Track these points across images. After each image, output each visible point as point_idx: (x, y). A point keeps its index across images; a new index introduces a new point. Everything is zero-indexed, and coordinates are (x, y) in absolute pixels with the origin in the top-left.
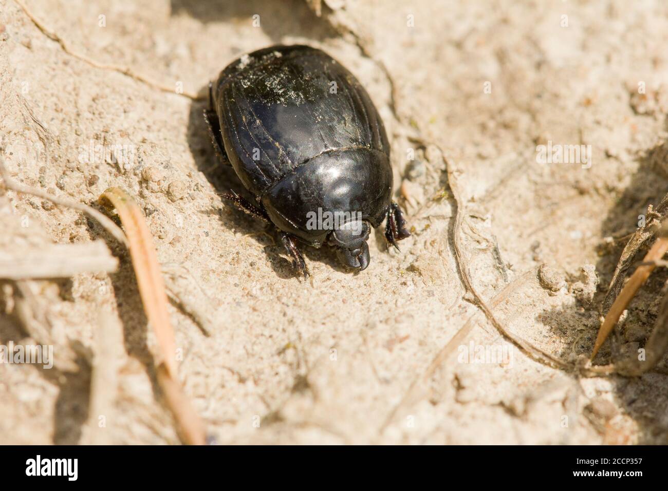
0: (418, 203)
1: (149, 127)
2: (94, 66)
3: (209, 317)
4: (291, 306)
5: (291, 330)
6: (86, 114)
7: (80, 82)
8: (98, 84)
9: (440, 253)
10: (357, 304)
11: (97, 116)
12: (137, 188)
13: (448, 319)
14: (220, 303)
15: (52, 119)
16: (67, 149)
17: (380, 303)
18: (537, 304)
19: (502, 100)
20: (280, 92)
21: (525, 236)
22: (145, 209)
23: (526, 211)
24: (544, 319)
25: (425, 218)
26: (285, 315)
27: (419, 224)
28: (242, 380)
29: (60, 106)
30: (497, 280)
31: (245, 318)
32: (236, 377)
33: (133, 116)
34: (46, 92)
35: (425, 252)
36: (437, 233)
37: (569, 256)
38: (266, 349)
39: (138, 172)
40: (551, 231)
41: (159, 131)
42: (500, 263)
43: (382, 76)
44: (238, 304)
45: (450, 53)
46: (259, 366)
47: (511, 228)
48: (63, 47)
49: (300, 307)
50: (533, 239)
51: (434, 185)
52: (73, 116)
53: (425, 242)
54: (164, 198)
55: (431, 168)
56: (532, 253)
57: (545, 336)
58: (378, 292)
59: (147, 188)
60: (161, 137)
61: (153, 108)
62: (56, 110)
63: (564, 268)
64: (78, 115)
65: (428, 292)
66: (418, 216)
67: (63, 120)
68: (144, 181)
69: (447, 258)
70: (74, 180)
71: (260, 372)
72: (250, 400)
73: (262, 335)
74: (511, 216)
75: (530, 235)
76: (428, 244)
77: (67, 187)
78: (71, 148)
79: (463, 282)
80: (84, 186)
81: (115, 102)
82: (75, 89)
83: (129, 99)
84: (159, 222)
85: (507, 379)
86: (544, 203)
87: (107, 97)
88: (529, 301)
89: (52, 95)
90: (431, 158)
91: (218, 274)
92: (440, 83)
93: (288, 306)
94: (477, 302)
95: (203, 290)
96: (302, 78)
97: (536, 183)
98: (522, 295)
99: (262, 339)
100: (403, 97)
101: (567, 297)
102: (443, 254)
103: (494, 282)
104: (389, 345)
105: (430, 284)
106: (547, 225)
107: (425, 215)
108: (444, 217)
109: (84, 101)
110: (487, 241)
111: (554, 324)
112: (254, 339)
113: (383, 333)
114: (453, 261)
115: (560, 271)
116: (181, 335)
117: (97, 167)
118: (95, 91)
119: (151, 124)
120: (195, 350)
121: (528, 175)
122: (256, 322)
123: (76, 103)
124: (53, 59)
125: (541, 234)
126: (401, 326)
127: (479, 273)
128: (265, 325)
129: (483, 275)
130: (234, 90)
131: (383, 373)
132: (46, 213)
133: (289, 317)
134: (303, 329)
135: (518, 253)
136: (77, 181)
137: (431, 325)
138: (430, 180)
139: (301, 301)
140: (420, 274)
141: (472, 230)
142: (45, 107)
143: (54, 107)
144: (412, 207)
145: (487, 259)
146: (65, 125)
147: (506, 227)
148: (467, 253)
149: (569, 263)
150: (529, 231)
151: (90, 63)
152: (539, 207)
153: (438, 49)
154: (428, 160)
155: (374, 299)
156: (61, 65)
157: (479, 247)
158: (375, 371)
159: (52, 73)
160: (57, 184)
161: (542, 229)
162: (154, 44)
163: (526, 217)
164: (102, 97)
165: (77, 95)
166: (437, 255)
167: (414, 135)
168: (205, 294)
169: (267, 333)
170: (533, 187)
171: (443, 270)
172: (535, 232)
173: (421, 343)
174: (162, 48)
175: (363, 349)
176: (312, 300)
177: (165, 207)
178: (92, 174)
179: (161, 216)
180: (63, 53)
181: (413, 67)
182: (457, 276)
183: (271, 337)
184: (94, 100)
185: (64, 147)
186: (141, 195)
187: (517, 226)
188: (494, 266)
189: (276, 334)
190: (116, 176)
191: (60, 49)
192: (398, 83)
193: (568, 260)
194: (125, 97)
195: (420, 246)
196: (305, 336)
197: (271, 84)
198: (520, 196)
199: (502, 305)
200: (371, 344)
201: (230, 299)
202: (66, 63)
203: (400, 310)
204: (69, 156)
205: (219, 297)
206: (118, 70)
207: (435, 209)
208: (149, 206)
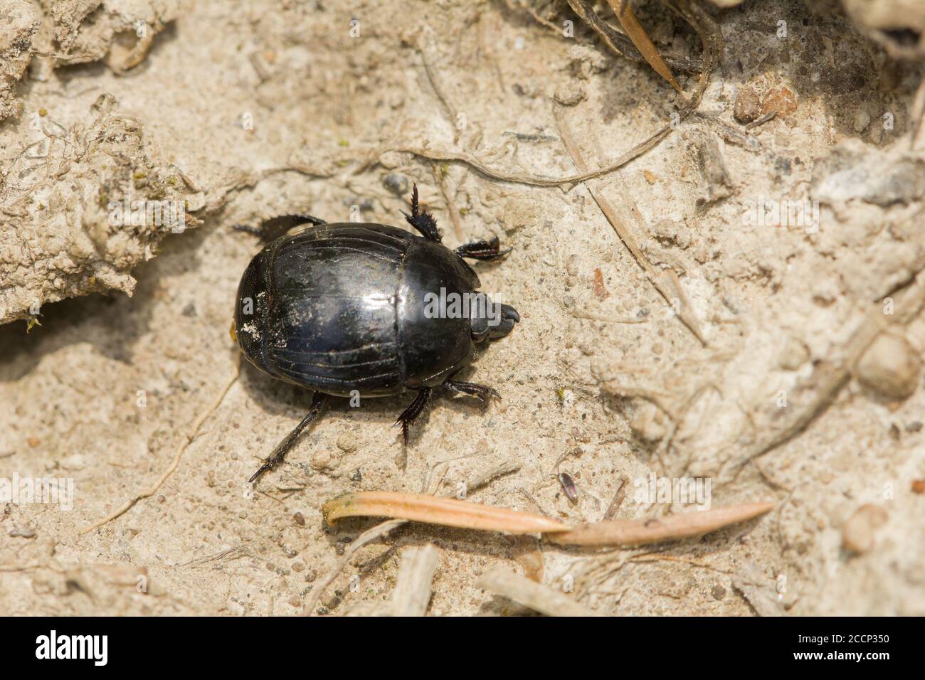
0: (436, 194)
1: (258, 440)
2: (173, 471)
3: (500, 462)
4: (514, 372)
5: (541, 383)
6: (226, 500)
7: (186, 492)
8: (194, 475)
9: (503, 195)
10: (533, 304)
11: (231, 490)
12: (325, 479)
13: (585, 219)
14: (483, 443)
15: (219, 537)
16: (258, 534)
17: (542, 280)
18: (591, 117)
19: (340, 59)
20: (311, 316)
21: (503, 96)
22: (353, 480)
23: (475, 84)
24: (609, 117)
25: (456, 196)
26: (520, 383)
27: (460, 202)
28: (578, 454)
29: (207, 523)
30: (550, 148)
31: (509, 424)
32: (571, 458)
33: (241, 451)
34: (187, 532)
35: (494, 210)
36: (478, 190)
37: (542, 59)
38: (550, 417)
39: (311, 473)
40: (506, 66)
41: (266, 430)
42: (535, 138)
43: (280, 176)
44: (491, 424)
45: (268, 91)
46: (568, 430)
47: (489, 107)
48: (145, 497)
49: (518, 363)
50: (509, 89)
51: (424, 171)
52: (223, 514)
53: (483, 205)
54: (349, 457)
55: (405, 168)
56: (525, 97)
57: (630, 123)
58: (526, 277)
59: (331, 470)
60: (275, 431)
61: (236, 426)
62: (211, 529)
63: (554, 71)
64: (225, 509)
65: (545, 226)
66: (451, 200)
67: (224, 526)
68: (323, 469)
69: (511, 192)
70: (291, 538)
71: (575, 434)
72: (602, 453)
73: (534, 414)
74: (477, 102)
75: (504, 91)
76: (487, 203)
77: (296, 548)
78: (257, 529)
79: (547, 186)
80: (302, 531)
81: (221, 465)
82: (192, 501)
83: (222, 448)
84: (371, 471)
85: (669, 184)
86: (473, 62)
87: (213, 471)
88: (585, 125)
89: (192, 527)
90: (394, 164)
91: (449, 431)
92: (296, 114)
93: (513, 376)
94: (575, 182)
95: (465, 456)
96: (304, 287)
97: (451, 63)
98: (578, 130)
99: (539, 415)
100: (311, 163)
101: (592, 83)
102: (506, 193)
103: (552, 152)
104: (601, 294)
105: (536, 220)
106: (498, 68)
107: (453, 194)
108: (465, 177)
109: (208, 495)
110: (508, 143)
111: (617, 108)
112: (536, 423)
113: (582, 294)
114: (517, 186)
115: (556, 76)
116: (507, 498)
117: (286, 510)
118: (200, 479)
119: (256, 436)
120: (529, 490)
121: (441, 68)
122: (518, 415)
123: (209, 506)
124: (154, 511)
125: (506, 78)
126: (580, 273)
127: (537, 163)
128: (525, 407)
129: (540, 160)
130: (282, 358)
131: (633, 314)
132: (317, 580)
133: (525, 379)
134: (545, 370)
135: (522, 112)
136: (294, 535)
137: (587, 239)
138: (417, 173)
139: (512, 360)
140: (523, 227)
141: (491, 154)
142: (205, 540)
143: (207, 530)
144: (436, 201)
145: (525, 148)
146: (229, 526)
147: (487, 111)
148: (514, 169)
149: (549, 63)
150: (498, 89)
151: (169, 474)
152: (475, 69)
153: (260, 102)
154: (395, 168)
155: (533, 284)
156: (163, 506)
157: (511, 154)
158: (629, 322)
159: (167, 518)
160: (290, 557)
161: (500, 76)
162: (156, 393)
163: (482, 86)
164: (211, 477)
165: (199, 501)
166: (504, 201)
167: (354, 168)
168: (471, 455)
169: (535, 409)
170: (454, 67)
171: (526, 201)
172: (502, 84)
173: (608, 259)
174: (162, 386)
175: (598, 324)
176: (514, 349)
177: (358, 459)
178: (291, 518)
179: (366, 466)
180: (150, 499)
181: (275, 139)
182: (536, 189)
183: (540, 406)
184: (211, 486)
185: (253, 536)
186: (334, 478)
187: (489, 100)
188: (534, 145)
189: (538, 400)
190: (303, 494)
191: (146, 500)
192: (294, 161)
193: (545, 62)
194: (217, 451)
195: (484, 211)
196: (555, 372)
197: (297, 320)
198: (459, 85)
199: (584, 155)
200: (595, 313)
201: (482, 431)
202: (163, 500)
203: (561, 265)
204: (265, 534)
205: (476, 441)
206: (185, 447)
207: (451, 183)
208: (352, 475)
